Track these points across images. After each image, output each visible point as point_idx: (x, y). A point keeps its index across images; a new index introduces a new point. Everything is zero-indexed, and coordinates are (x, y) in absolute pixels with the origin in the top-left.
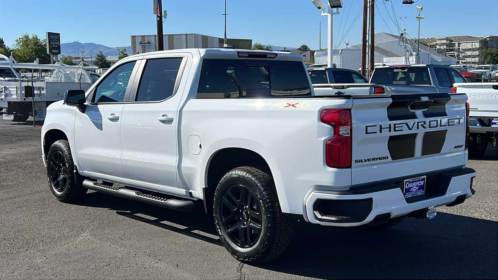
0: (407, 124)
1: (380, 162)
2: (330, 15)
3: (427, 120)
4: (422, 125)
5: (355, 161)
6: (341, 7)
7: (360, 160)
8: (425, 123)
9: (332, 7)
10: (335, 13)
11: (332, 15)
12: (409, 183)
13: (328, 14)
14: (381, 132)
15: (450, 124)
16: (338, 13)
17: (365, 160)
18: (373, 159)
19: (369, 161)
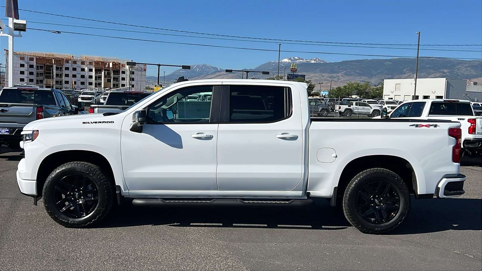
2: (12, 37)
6: (24, 30)
9: (15, 30)
10: (17, 36)
11: (13, 37)
13: (9, 35)
16: (20, 36)
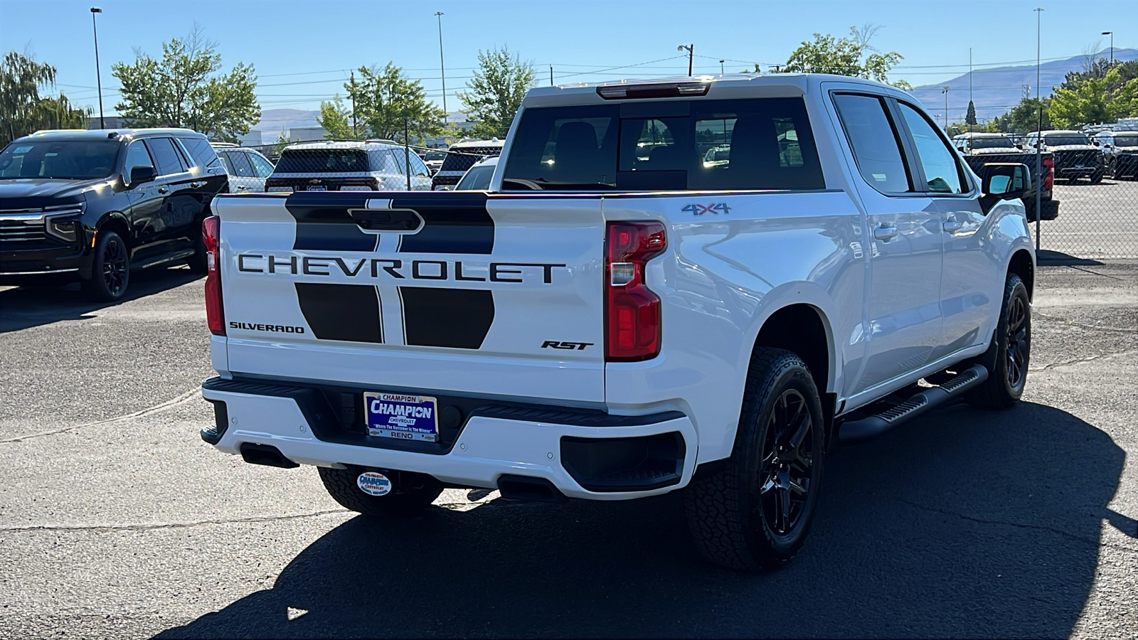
0: (339, 261)
1: (286, 337)
3: (408, 258)
4: (388, 269)
5: (231, 324)
7: (240, 324)
8: (398, 264)
12: (383, 402)
14: (272, 270)
15: (499, 275)
17: (250, 325)
18: (267, 326)
19: (259, 329)
